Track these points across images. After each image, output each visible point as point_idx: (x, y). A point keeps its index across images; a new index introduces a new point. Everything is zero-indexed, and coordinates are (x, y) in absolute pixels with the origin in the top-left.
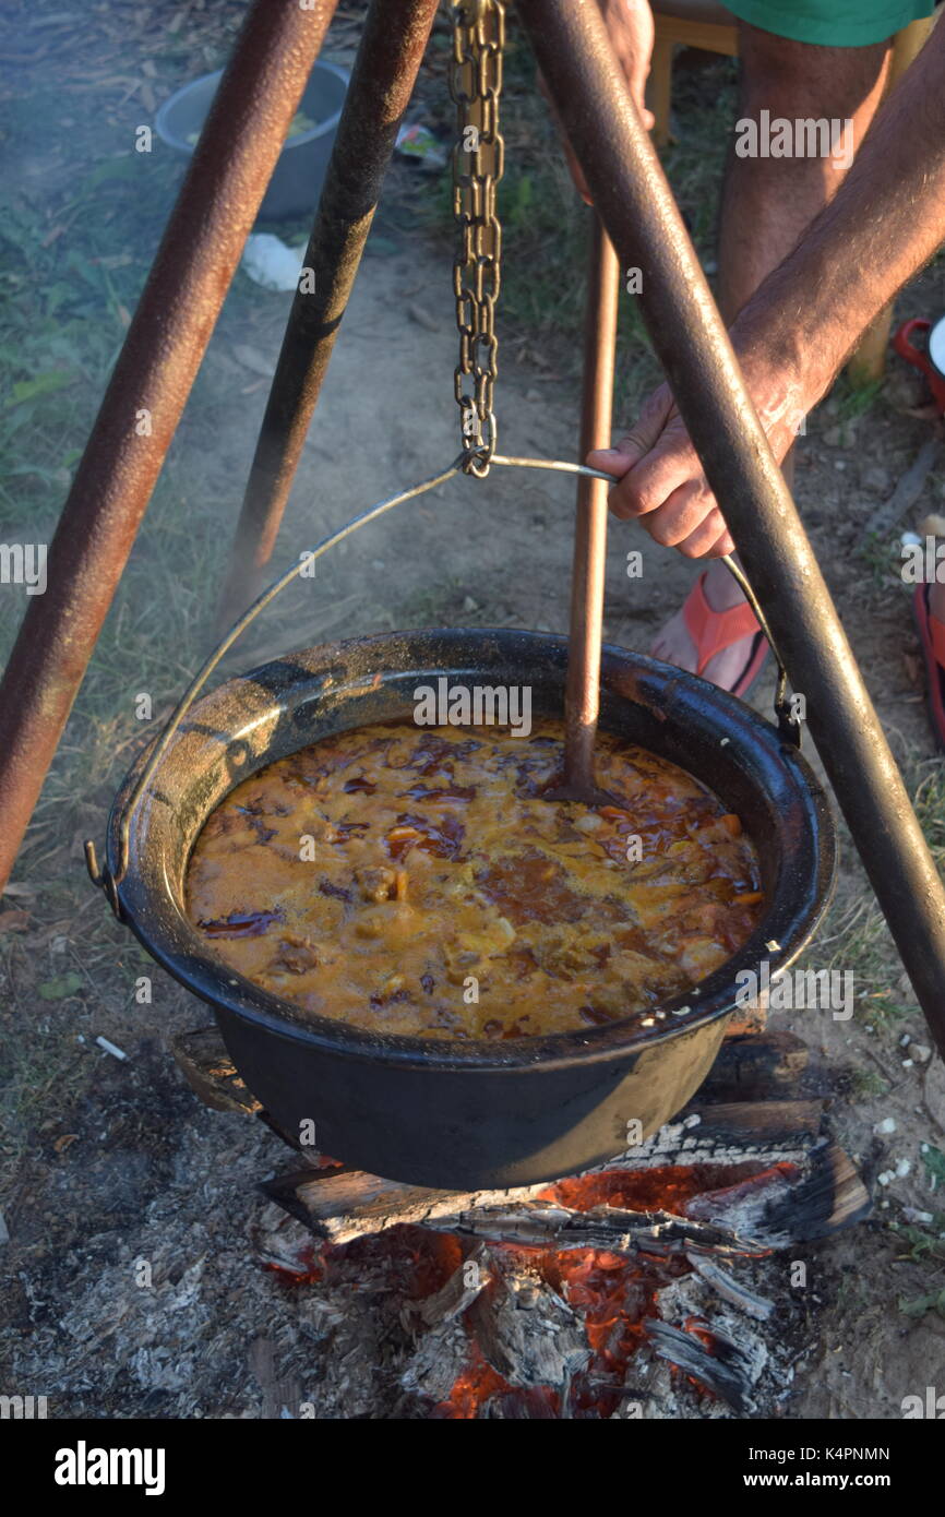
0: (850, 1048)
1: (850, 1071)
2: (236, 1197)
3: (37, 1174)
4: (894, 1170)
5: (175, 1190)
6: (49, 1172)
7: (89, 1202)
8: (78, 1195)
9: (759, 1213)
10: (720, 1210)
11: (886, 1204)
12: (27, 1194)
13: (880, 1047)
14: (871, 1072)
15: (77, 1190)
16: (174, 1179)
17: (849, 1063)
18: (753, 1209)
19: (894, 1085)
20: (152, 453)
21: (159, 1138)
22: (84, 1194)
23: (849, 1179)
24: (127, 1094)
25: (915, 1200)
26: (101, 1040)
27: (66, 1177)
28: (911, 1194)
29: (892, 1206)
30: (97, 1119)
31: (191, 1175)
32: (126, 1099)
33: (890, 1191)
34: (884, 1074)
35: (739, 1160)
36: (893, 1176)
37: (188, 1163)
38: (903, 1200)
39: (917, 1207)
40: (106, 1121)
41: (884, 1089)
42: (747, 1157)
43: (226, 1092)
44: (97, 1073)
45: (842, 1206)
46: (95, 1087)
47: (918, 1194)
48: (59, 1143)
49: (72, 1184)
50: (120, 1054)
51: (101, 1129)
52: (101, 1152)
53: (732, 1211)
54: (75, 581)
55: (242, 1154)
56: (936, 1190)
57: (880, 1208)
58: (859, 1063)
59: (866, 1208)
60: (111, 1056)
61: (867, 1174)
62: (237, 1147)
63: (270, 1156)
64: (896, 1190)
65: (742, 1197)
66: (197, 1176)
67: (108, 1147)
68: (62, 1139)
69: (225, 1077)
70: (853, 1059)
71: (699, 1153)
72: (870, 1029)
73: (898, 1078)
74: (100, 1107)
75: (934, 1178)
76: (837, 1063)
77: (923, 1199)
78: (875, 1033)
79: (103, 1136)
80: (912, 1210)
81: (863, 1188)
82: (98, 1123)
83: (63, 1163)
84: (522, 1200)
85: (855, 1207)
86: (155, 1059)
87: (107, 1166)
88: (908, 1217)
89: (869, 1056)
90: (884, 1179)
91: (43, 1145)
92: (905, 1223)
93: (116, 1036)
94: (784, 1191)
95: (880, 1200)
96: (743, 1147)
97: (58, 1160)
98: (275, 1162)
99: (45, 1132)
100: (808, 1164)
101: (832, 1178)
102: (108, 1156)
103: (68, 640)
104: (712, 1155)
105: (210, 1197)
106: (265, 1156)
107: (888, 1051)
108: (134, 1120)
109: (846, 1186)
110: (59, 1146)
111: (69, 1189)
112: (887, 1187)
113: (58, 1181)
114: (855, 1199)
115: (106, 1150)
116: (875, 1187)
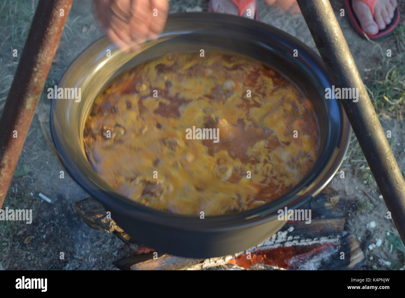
0: (357, 191)
1: (357, 201)
2: (103, 261)
3: (18, 253)
4: (375, 243)
5: (76, 259)
6: (22, 253)
7: (41, 265)
8: (36, 262)
9: (319, 264)
10: (303, 263)
11: (371, 258)
12: (14, 263)
13: (369, 190)
14: (366, 201)
15: (35, 260)
16: (76, 254)
17: (356, 198)
18: (316, 262)
19: (375, 206)
20: (67, 5)
21: (68, 237)
22: (38, 262)
23: (356, 249)
24: (53, 217)
25: (384, 256)
26: (40, 195)
27: (30, 255)
28: (382, 254)
29: (374, 259)
30: (41, 229)
31: (83, 252)
32: (53, 220)
33: (373, 253)
34: (371, 202)
35: (310, 243)
36: (374, 246)
37: (81, 247)
38: (378, 256)
39: (384, 259)
40: (45, 230)
41: (371, 208)
42: (314, 242)
43: (98, 225)
44: (40, 209)
45: (353, 260)
46: (40, 215)
47: (385, 253)
48: (26, 240)
49: (33, 258)
50: (49, 201)
51: (43, 233)
52: (44, 243)
53: (308, 263)
54: (37, 57)
55: (104, 243)
56: (393, 251)
57: (369, 260)
58: (361, 197)
59: (363, 261)
60: (45, 202)
61: (363, 246)
62: (102, 240)
63: (115, 244)
64: (376, 252)
65: (312, 257)
66: (85, 253)
67: (47, 241)
68: (27, 238)
69: (98, 219)
70: (358, 195)
71: (294, 242)
72: (365, 182)
73: (377, 203)
74: (42, 224)
75: (392, 247)
76: (352, 198)
77: (387, 256)
78: (368, 184)
79: (44, 236)
80: (383, 260)
81: (362, 253)
82: (42, 231)
83: (28, 248)
84: (222, 264)
85: (359, 261)
86: (64, 202)
87: (47, 249)
88: (381, 264)
89: (365, 194)
90: (371, 247)
91: (19, 241)
92: (379, 266)
93: (47, 193)
94: (329, 255)
95: (369, 256)
96: (312, 239)
97: (26, 248)
98: (118, 247)
99: (19, 236)
100: (339, 243)
101: (350, 249)
102: (47, 245)
103: (36, 80)
104: (299, 242)
105: (92, 262)
106: (113, 243)
107: (373, 192)
108: (57, 229)
109: (355, 252)
110: (26, 241)
111: (32, 260)
112: (372, 251)
113: (27, 256)
114: (359, 257)
115: (46, 242)
116: (367, 251)
